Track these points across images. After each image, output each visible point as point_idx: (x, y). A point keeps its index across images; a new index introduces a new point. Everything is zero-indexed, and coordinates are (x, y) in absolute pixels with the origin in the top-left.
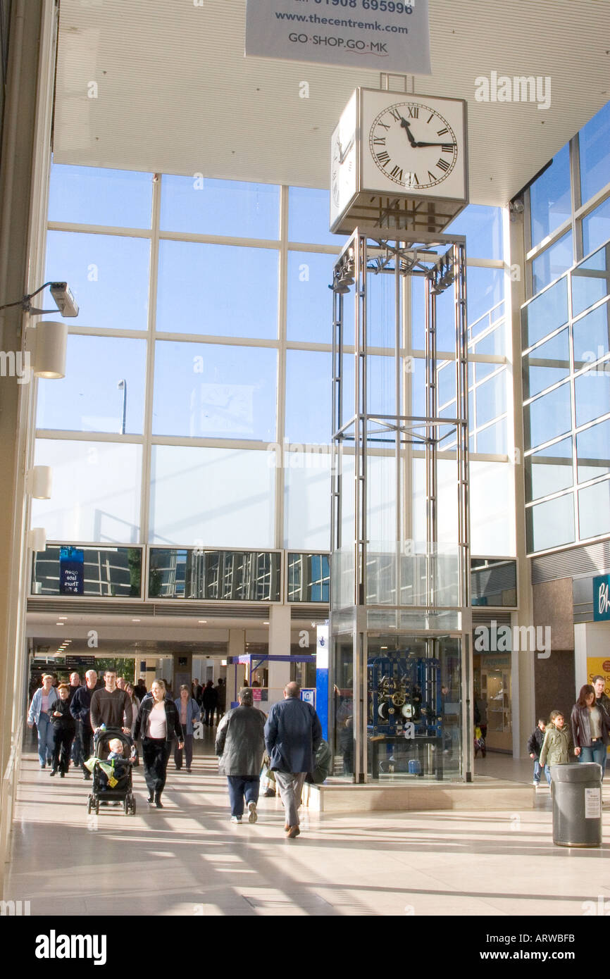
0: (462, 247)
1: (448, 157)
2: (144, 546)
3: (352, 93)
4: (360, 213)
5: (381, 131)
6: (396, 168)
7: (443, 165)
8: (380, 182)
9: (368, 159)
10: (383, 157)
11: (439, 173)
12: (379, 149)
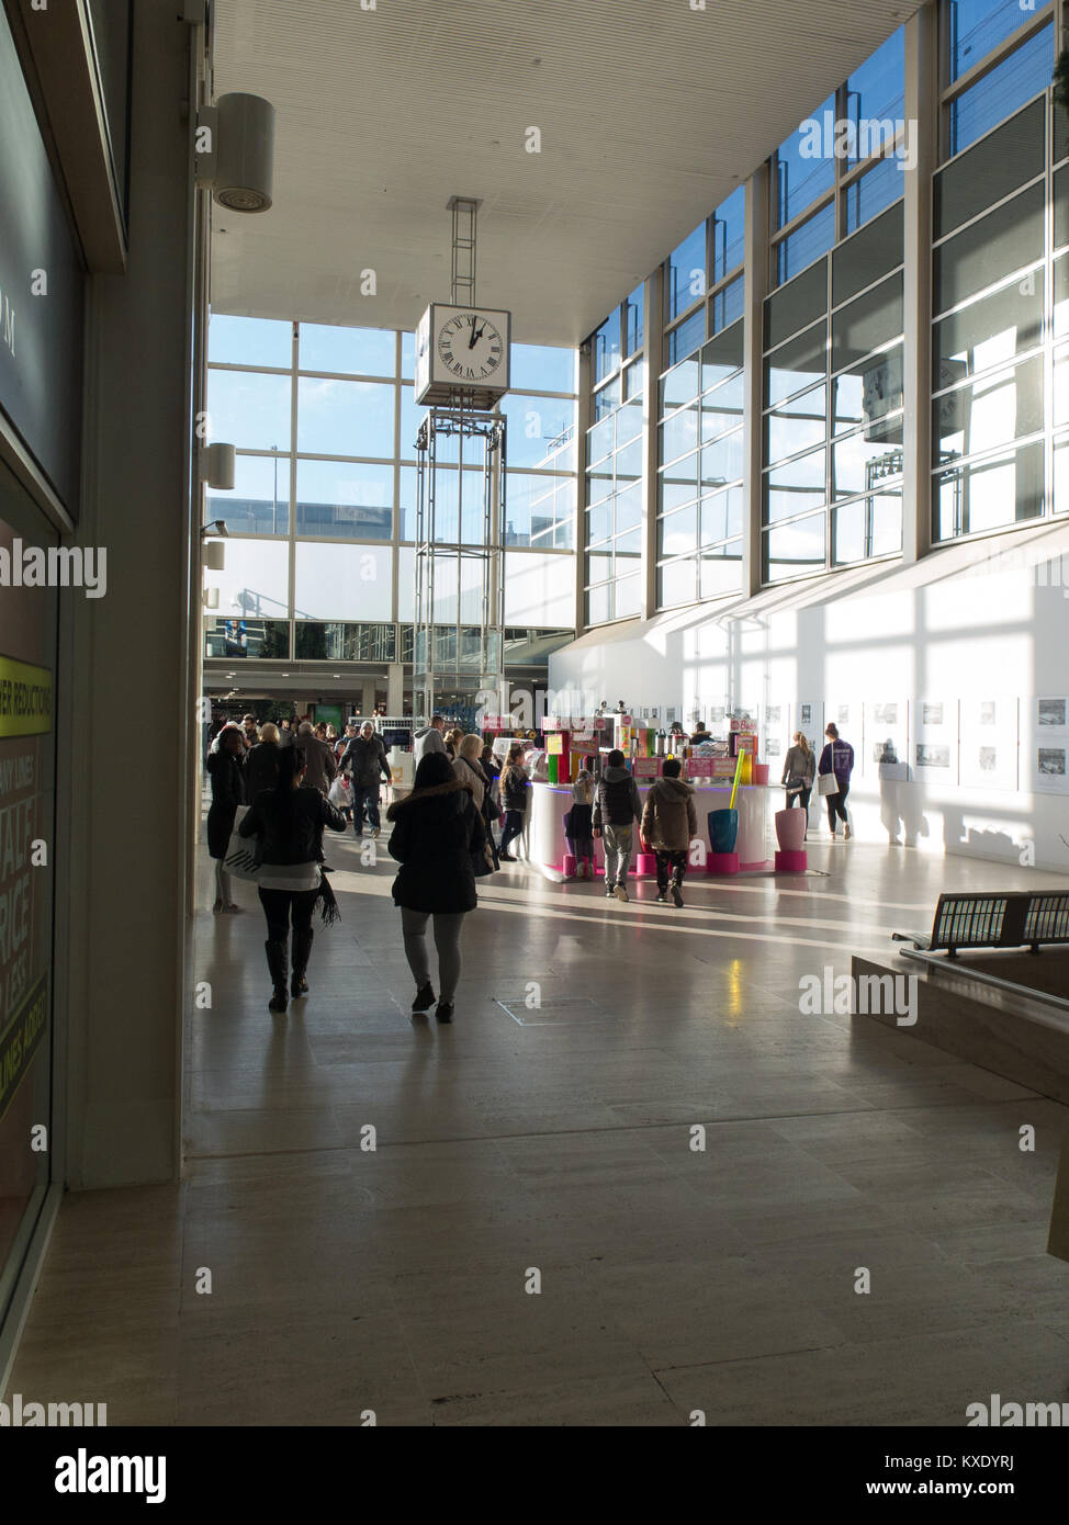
0: (505, 422)
1: (495, 356)
2: (291, 621)
3: (426, 309)
4: (433, 393)
5: (447, 337)
6: (458, 365)
7: (492, 362)
8: (446, 376)
9: (437, 358)
10: (448, 356)
11: (488, 368)
12: (445, 351)
